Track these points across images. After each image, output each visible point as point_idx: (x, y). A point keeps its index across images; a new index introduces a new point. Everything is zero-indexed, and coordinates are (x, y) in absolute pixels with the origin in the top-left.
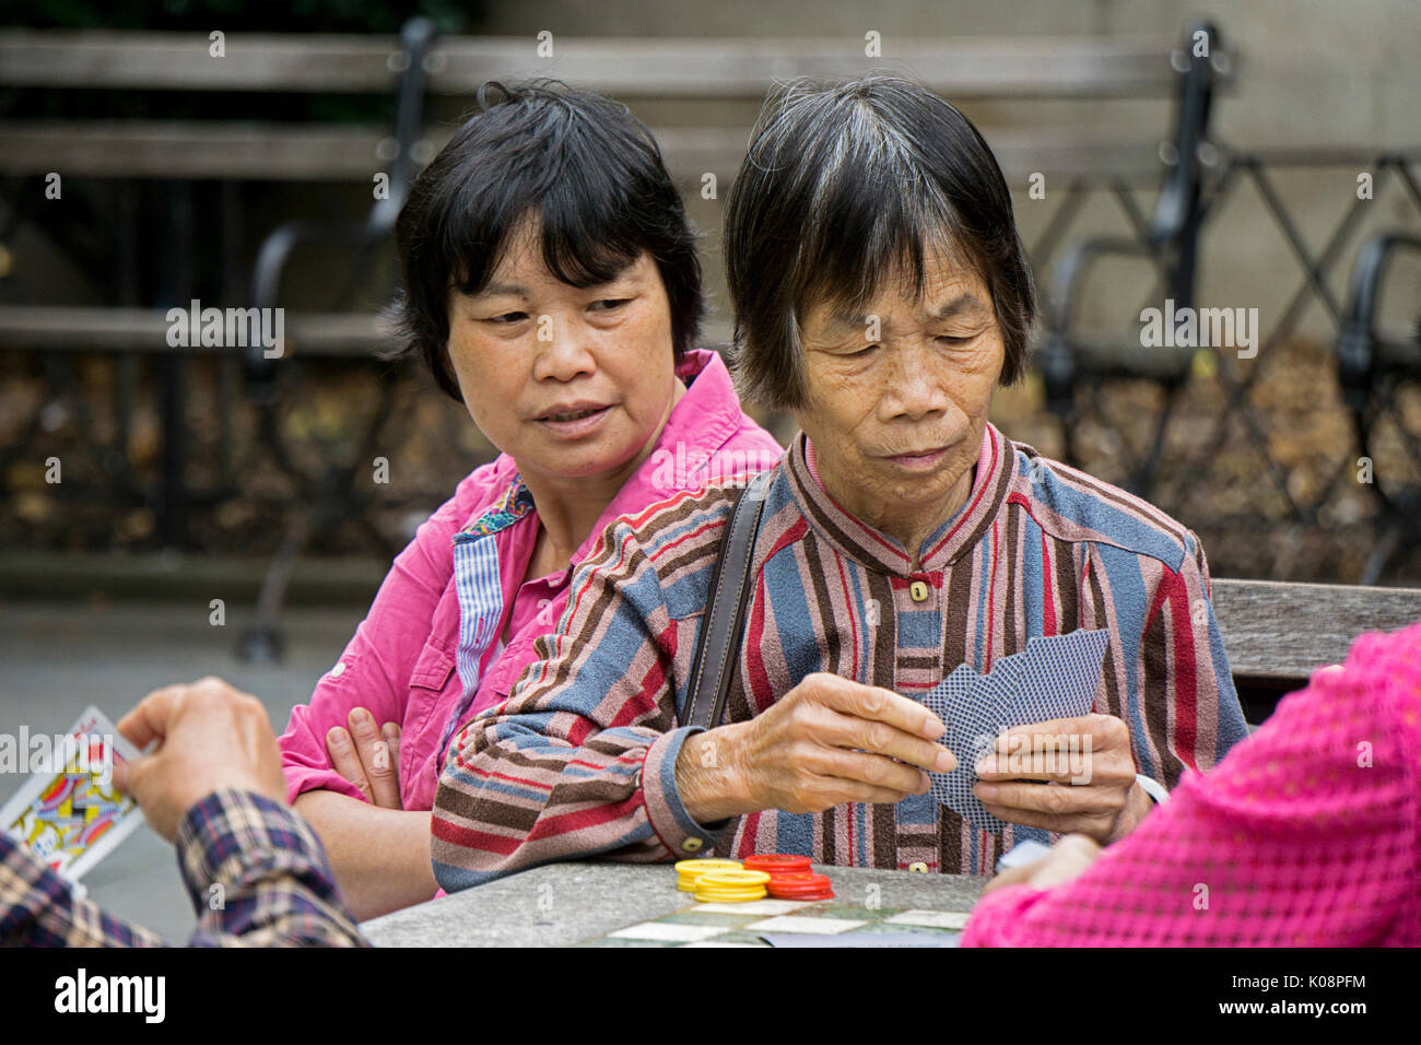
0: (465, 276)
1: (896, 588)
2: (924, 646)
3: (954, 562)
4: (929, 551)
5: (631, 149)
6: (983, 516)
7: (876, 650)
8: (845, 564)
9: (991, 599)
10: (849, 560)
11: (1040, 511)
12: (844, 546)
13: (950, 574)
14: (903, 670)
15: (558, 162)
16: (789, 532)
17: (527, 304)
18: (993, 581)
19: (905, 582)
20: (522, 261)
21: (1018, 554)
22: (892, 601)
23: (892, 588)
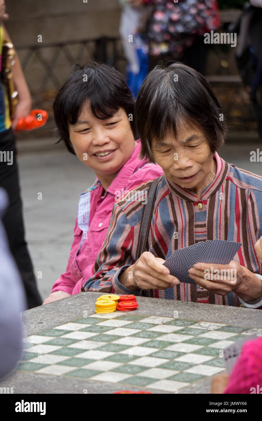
0: (71, 120)
1: (194, 205)
2: (201, 221)
3: (210, 197)
4: (203, 194)
5: (114, 79)
6: (218, 184)
7: (189, 223)
8: (180, 200)
9: (220, 207)
10: (181, 199)
11: (236, 181)
12: (179, 195)
13: (209, 201)
14: (196, 228)
15: (93, 86)
16: (165, 193)
17: (89, 126)
18: (221, 202)
19: (196, 204)
20: (86, 114)
21: (228, 194)
22: (193, 209)
23: (193, 205)
